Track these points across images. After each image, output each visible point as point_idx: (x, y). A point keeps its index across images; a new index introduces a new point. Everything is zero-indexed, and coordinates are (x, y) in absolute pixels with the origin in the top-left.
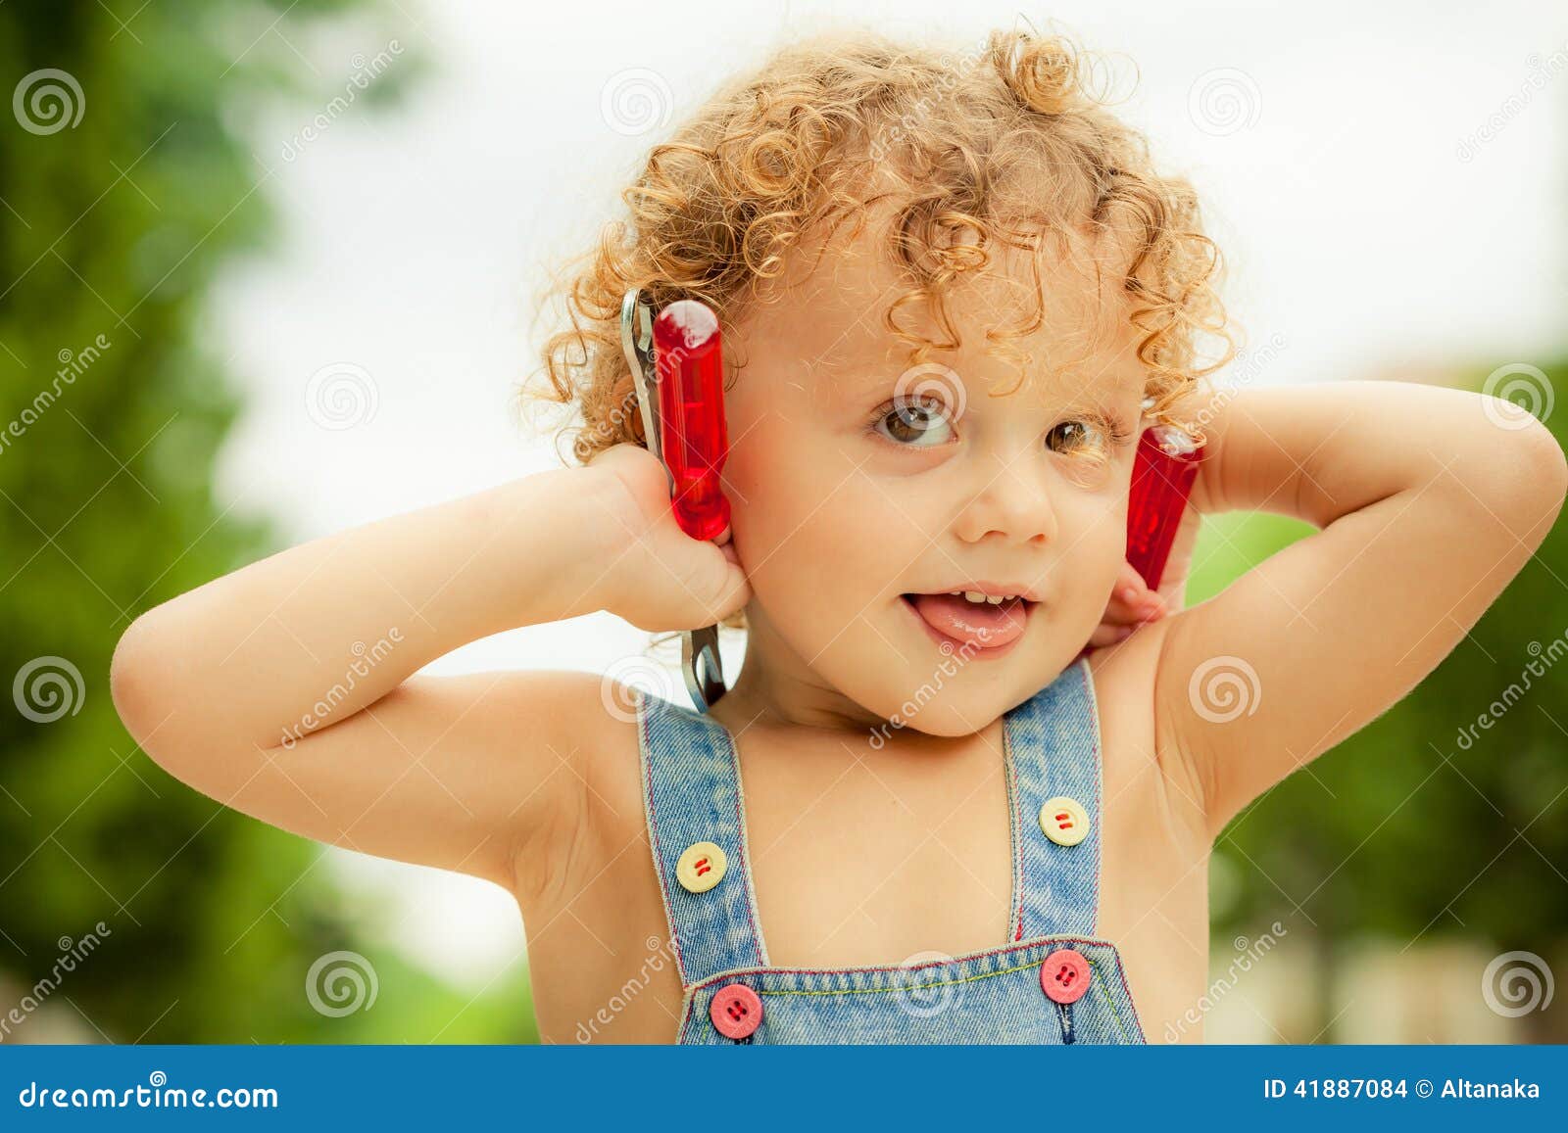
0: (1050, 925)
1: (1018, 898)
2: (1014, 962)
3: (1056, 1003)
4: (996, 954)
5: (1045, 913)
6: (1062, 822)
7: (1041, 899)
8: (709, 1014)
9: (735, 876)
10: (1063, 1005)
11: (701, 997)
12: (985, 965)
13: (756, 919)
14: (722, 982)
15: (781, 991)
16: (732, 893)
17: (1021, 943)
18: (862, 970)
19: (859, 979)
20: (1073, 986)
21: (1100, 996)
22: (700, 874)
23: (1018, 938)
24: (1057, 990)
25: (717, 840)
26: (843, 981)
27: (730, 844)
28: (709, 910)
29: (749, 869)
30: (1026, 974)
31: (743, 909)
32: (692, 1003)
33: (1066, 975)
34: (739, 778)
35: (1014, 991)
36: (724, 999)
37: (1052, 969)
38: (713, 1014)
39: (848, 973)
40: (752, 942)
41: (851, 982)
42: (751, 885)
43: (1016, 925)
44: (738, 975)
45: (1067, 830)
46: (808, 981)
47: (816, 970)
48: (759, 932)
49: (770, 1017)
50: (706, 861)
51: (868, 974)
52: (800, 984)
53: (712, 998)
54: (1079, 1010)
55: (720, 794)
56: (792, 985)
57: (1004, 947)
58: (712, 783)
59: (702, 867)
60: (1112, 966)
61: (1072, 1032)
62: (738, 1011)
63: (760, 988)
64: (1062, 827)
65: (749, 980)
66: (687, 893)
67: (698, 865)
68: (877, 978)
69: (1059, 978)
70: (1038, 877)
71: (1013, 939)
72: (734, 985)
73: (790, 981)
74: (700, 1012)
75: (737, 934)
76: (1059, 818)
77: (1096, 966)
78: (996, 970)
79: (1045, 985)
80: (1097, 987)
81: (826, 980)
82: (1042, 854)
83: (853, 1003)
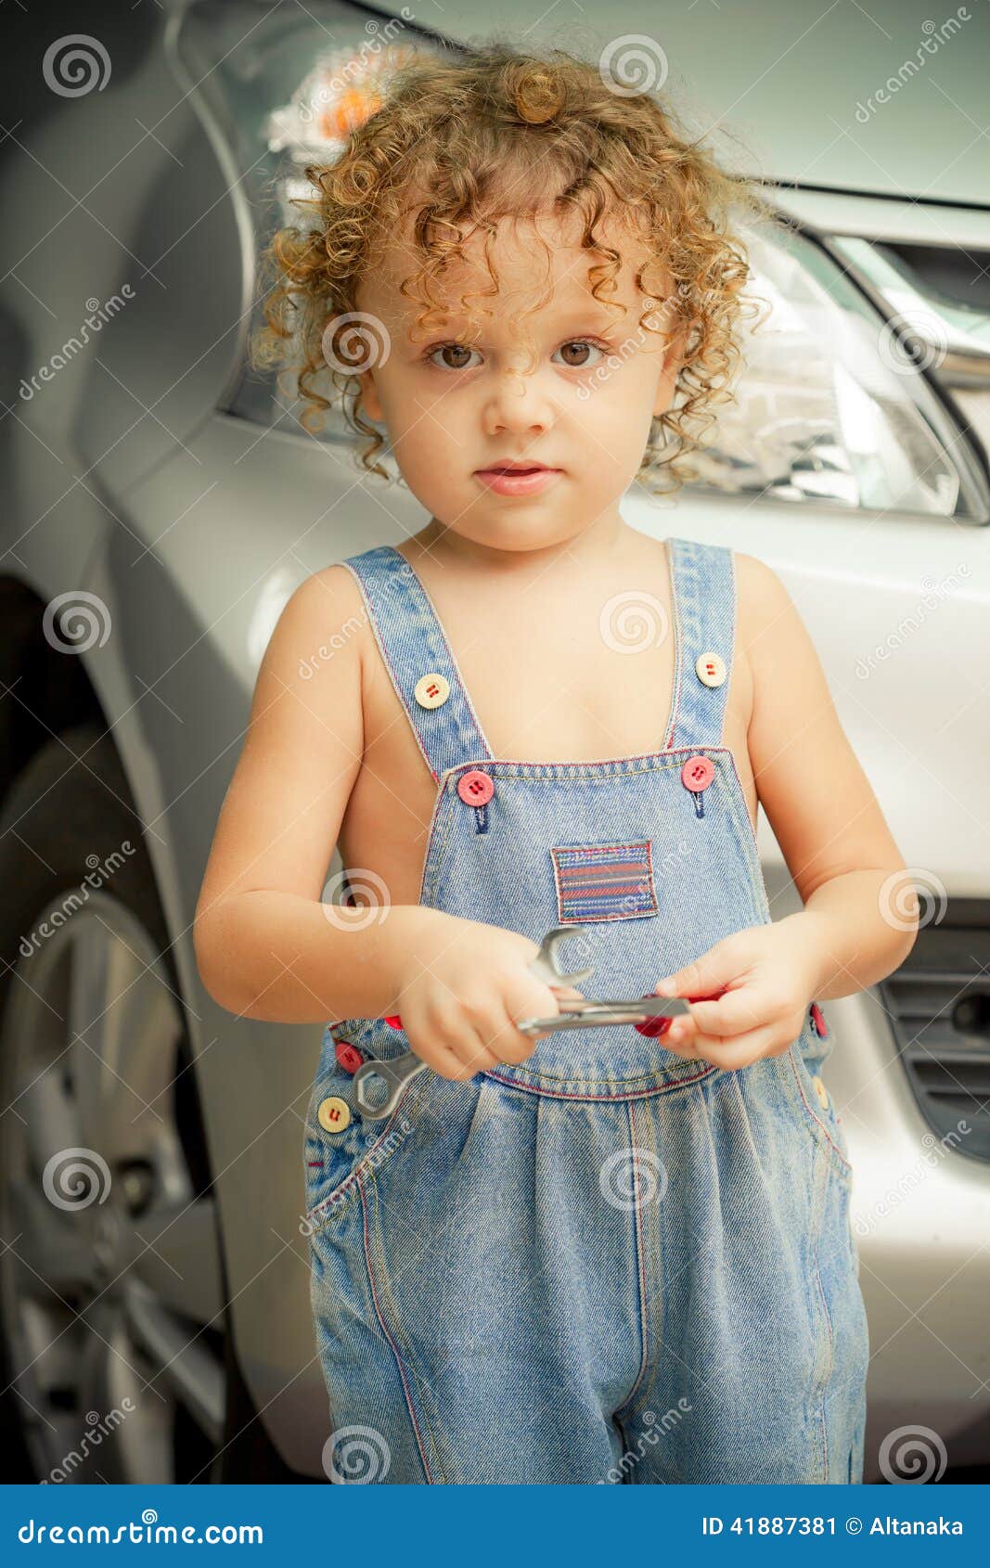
0: (691, 738)
1: (674, 718)
2: (664, 763)
3: (691, 792)
4: (652, 757)
5: (689, 730)
6: (710, 670)
7: (688, 720)
8: (457, 789)
9: (458, 694)
10: (696, 793)
11: (453, 779)
12: (644, 764)
13: (478, 723)
14: (467, 769)
15: (508, 776)
16: (458, 708)
17: (671, 750)
18: (563, 765)
19: (560, 770)
20: (702, 781)
21: (720, 785)
22: (431, 696)
23: (669, 747)
24: (694, 784)
25: (439, 671)
26: (549, 771)
27: (450, 673)
28: (442, 720)
29: (465, 689)
30: (672, 771)
31: (468, 718)
32: (446, 783)
33: (698, 772)
34: (441, 625)
35: (663, 783)
36: (467, 780)
37: (690, 768)
38: (460, 790)
39: (553, 766)
40: (479, 739)
41: (555, 773)
42: (469, 699)
43: (669, 737)
44: (478, 765)
45: (711, 676)
46: (526, 771)
47: (531, 763)
48: (481, 732)
49: (501, 795)
50: (434, 687)
51: (566, 767)
52: (520, 772)
53: (459, 780)
54: (707, 796)
55: (432, 639)
56: (515, 773)
57: (657, 753)
58: (424, 633)
59: (433, 691)
60: (729, 764)
61: (702, 810)
62: (477, 788)
63: (493, 773)
64: (709, 673)
65: (486, 769)
66: (424, 710)
67: (429, 690)
68: (572, 770)
69: (694, 775)
70: (689, 705)
71: (666, 746)
72: (475, 771)
73: (514, 770)
74: (451, 788)
75: (467, 735)
76: (708, 667)
77: (718, 764)
78: (652, 767)
79: (685, 780)
80: (719, 779)
81: (538, 770)
82: (693, 689)
83: (556, 786)
